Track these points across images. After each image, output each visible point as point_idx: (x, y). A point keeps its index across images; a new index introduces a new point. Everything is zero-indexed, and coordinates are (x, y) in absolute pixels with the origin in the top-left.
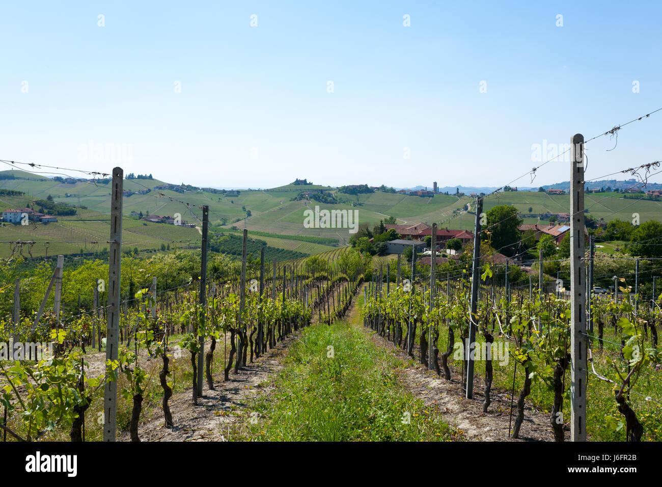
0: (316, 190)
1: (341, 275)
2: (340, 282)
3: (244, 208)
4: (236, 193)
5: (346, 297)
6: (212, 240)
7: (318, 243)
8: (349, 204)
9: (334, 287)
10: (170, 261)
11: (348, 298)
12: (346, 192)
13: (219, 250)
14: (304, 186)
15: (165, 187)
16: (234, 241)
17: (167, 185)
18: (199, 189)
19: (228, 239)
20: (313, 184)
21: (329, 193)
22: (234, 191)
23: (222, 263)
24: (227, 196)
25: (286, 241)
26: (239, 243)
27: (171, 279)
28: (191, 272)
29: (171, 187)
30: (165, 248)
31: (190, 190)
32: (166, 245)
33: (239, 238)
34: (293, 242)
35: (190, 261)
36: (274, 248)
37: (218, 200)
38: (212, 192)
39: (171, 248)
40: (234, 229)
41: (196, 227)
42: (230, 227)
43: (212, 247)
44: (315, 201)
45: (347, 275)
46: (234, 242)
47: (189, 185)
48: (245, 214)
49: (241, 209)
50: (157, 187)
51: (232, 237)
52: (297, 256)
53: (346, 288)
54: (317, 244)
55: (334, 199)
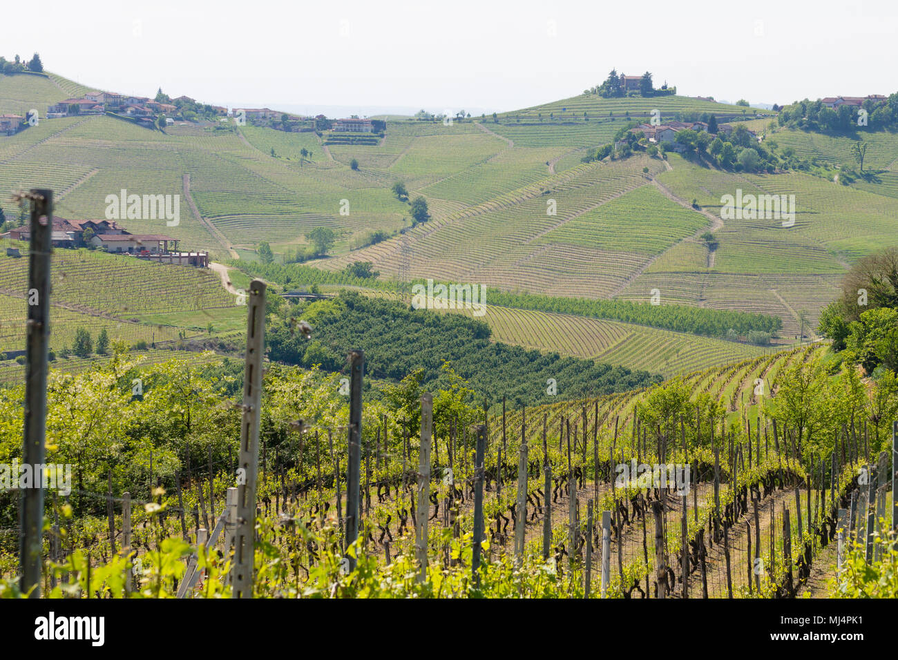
0: (692, 119)
1: (773, 461)
2: (768, 491)
3: (400, 191)
4: (368, 131)
5: (787, 549)
6: (273, 317)
7: (698, 332)
8: (825, 173)
9: (745, 510)
10: (92, 397)
11: (795, 556)
12: (811, 127)
13: (300, 355)
14: (641, 100)
15: (91, 107)
16: (360, 319)
17: (101, 100)
18: (222, 112)
19: (338, 314)
20: (678, 93)
21: (741, 131)
22: (361, 123)
23: (298, 410)
24: (332, 141)
25: (565, 322)
26: (379, 328)
27: (100, 470)
28: (178, 440)
29: (116, 106)
30: (89, 346)
31: (189, 118)
32: (95, 337)
33: (379, 307)
34: (594, 326)
35: (173, 399)
36: (518, 352)
37: (296, 158)
38: (275, 125)
39: (110, 346)
40: (362, 272)
41: (213, 266)
42: (344, 266)
43: (274, 344)
44: (686, 163)
45: (802, 462)
46: (360, 326)
47: (186, 100)
48: (403, 214)
49: (389, 193)
50: (61, 107)
51: (350, 305)
52: (612, 383)
53: (787, 513)
54: (690, 337)
55: (761, 153)
